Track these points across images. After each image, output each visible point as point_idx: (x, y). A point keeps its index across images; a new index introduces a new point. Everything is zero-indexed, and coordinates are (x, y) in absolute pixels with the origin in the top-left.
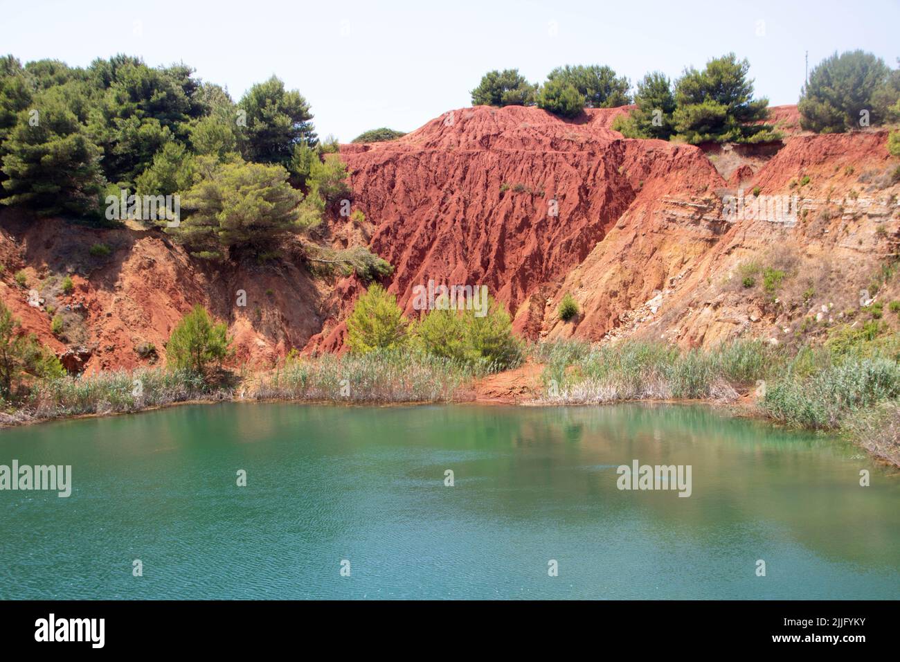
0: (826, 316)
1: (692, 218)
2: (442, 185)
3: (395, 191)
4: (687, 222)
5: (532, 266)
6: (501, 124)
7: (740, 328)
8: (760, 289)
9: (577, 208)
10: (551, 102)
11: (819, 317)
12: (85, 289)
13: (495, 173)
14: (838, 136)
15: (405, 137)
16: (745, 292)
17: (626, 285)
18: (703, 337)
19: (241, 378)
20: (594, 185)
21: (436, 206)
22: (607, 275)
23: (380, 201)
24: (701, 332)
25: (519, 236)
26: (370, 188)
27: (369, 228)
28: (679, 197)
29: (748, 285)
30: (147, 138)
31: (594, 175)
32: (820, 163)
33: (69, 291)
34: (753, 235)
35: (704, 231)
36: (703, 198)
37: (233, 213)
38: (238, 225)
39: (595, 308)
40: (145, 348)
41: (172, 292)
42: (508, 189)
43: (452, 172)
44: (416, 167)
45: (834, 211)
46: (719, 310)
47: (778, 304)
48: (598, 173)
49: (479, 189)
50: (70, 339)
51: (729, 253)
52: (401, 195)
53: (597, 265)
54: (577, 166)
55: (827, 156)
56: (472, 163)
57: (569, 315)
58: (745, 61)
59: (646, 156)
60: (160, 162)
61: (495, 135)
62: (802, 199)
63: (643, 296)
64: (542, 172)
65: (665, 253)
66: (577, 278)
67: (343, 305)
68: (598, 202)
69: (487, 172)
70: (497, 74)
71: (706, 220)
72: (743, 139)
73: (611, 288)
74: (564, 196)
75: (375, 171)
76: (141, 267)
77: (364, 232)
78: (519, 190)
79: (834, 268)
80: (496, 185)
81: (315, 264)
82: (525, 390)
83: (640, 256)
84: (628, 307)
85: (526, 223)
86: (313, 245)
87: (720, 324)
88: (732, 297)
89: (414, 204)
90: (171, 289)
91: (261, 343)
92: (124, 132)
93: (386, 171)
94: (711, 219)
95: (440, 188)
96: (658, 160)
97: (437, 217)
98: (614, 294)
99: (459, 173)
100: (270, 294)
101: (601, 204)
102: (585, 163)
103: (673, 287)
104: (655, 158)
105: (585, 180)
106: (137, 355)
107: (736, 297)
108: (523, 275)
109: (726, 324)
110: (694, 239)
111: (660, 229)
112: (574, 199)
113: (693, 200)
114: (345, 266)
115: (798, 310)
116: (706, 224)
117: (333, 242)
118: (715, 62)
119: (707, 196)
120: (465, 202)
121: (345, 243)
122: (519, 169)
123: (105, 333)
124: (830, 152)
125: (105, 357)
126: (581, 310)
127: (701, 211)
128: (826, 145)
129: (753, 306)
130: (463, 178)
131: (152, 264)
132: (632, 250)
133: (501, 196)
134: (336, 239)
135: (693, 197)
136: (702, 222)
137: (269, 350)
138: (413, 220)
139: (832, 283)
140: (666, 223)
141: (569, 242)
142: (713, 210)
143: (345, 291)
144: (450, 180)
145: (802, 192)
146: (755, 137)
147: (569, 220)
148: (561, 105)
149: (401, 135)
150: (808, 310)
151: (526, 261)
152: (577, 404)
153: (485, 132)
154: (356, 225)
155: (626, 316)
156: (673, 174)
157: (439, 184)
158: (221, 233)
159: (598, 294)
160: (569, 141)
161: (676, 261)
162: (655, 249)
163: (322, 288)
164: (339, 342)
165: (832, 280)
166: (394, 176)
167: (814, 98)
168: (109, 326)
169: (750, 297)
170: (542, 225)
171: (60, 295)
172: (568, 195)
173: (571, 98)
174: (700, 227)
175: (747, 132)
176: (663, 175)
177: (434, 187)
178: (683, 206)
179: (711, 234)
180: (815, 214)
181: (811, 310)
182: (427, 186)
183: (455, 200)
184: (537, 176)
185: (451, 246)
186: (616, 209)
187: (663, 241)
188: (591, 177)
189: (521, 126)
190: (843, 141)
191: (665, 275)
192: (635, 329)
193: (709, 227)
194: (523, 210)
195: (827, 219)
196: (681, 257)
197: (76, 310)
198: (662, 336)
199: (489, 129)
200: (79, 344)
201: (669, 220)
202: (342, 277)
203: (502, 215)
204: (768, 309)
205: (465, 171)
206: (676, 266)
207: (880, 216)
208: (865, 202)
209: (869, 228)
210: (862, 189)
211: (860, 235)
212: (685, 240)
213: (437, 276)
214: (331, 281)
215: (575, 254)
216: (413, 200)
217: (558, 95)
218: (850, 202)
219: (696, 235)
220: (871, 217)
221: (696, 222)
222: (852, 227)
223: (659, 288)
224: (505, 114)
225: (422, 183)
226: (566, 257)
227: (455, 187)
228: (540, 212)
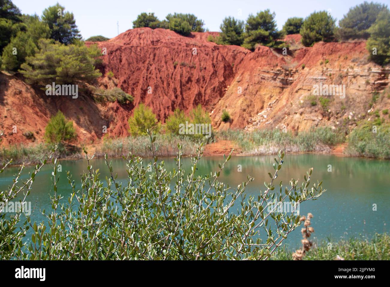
0: (353, 117)
1: (273, 78)
2: (145, 62)
3: (122, 63)
4: (270, 79)
5: (199, 98)
6: (157, 36)
7: (316, 122)
8: (320, 106)
9: (213, 73)
10: (177, 28)
11: (350, 117)
13: (169, 57)
14: (336, 43)
15: (109, 41)
16: (313, 108)
17: (248, 106)
18: (298, 127)
19: (81, 148)
20: (217, 64)
21: (145, 71)
22: (240, 102)
23: (117, 68)
24: (297, 125)
25: (187, 85)
26: (111, 61)
27: (116, 81)
28: (266, 68)
29: (314, 105)
31: (217, 59)
32: (330, 54)
34: (307, 84)
35: (278, 83)
38: (66, 74)
39: (238, 116)
40: (29, 134)
41: (33, 107)
42: (177, 64)
43: (148, 56)
44: (131, 53)
45: (344, 74)
46: (303, 115)
47: (330, 113)
48: (219, 58)
49: (163, 63)
51: (297, 92)
52: (126, 66)
53: (230, 98)
54: (207, 55)
55: (332, 52)
56: (157, 52)
57: (226, 119)
58: (274, 13)
59: (233, 52)
60: (15, 41)
61: (156, 41)
62: (327, 69)
63: (256, 111)
64: (192, 57)
65: (262, 92)
66: (222, 104)
67: (116, 115)
68: (221, 72)
69: (165, 56)
70: (146, 14)
71: (279, 79)
72: (276, 47)
73: (243, 108)
74: (205, 68)
75: (111, 53)
76: (15, 94)
77: (114, 82)
78: (183, 65)
79: (351, 97)
80: (171, 62)
81: (95, 96)
83: (251, 94)
84: (251, 116)
85: (189, 80)
86: (92, 87)
87: (306, 121)
88: (308, 110)
89: (133, 70)
90: (32, 105)
91: (85, 132)
93: (117, 54)
94: (281, 78)
95: (143, 63)
96: (238, 54)
97: (147, 76)
98: (244, 110)
99: (152, 56)
100: (82, 109)
102: (211, 53)
103: (271, 107)
104: (237, 53)
105: (213, 60)
106: (25, 137)
107: (310, 110)
108: (196, 102)
109: (309, 121)
110: (275, 87)
111: (258, 82)
112: (212, 70)
113: (272, 70)
114: (112, 97)
115: (339, 115)
116: (279, 80)
117: (100, 86)
119: (278, 68)
120: (158, 69)
121: (106, 87)
122: (181, 55)
123: (6, 126)
124: (333, 50)
126: (231, 117)
127: (276, 75)
128: (331, 47)
129: (318, 114)
130: (154, 59)
131: (20, 92)
132: (248, 91)
133: (175, 67)
134: (101, 84)
135: (272, 68)
136: (277, 79)
137: (89, 135)
138: (135, 77)
139: (351, 104)
140: (260, 79)
141: (214, 88)
142: (282, 74)
143: (115, 108)
144: (148, 60)
145: (327, 66)
147: (211, 79)
148: (181, 29)
149: (108, 39)
151: (196, 96)
153: (151, 39)
154: (110, 79)
155: (251, 120)
156: (260, 59)
157: (143, 61)
158: (57, 78)
159: (238, 110)
160: (193, 45)
161: (268, 96)
162: (257, 91)
163: (102, 109)
164: (121, 132)
165: (351, 102)
166: (121, 56)
169: (317, 109)
170: (198, 81)
172: (207, 68)
173: (186, 27)
174: (276, 82)
175: (277, 43)
177: (141, 62)
178: (268, 72)
179: (281, 84)
180: (335, 75)
181: (345, 114)
182: (137, 61)
183: (154, 68)
184: (190, 59)
185: (159, 89)
186: (229, 75)
187: (260, 88)
188: (215, 60)
189: (168, 37)
190: (338, 46)
191: (263, 102)
192: (258, 125)
193: (281, 82)
194: (187, 74)
195: (341, 77)
196: (270, 95)
198: (277, 127)
199: (153, 38)
201: (262, 78)
202: (110, 102)
203: (179, 76)
204: (326, 115)
205: (155, 55)
206: (268, 98)
207: (365, 76)
208: (357, 70)
209: (362, 81)
210: (355, 65)
211: (358, 84)
212: (270, 87)
213: (157, 102)
214: (104, 104)
215: (217, 93)
216: (132, 68)
217: (180, 25)
218: (350, 70)
219: (275, 85)
220: (361, 76)
221: (275, 79)
222: (354, 80)
223: (262, 108)
224: (158, 32)
225: (135, 61)
226: (214, 95)
227: (152, 63)
228: (196, 75)
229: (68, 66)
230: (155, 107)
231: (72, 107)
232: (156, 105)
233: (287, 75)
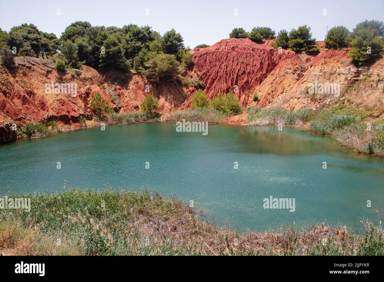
0: (329, 102)
1: (293, 73)
2: (220, 61)
3: (206, 62)
4: (291, 74)
5: (246, 85)
6: (238, 43)
7: (305, 105)
9: (259, 69)
10: (252, 37)
11: (327, 103)
12: (120, 89)
13: (236, 58)
14: (335, 50)
15: (210, 47)
17: (273, 91)
18: (294, 107)
19: (162, 115)
20: (264, 62)
21: (218, 67)
22: (267, 88)
23: (202, 65)
24: (294, 106)
25: (242, 76)
26: (199, 61)
27: (199, 73)
28: (289, 66)
29: (307, 93)
30: (137, 47)
31: (265, 59)
32: (330, 58)
33: (115, 90)
34: (310, 78)
35: (296, 76)
36: (296, 67)
37: (161, 68)
38: (162, 72)
39: (263, 98)
40: (136, 106)
42: (239, 62)
43: (223, 57)
44: (213, 55)
45: (333, 72)
46: (299, 99)
47: (316, 98)
48: (266, 59)
49: (231, 62)
50: (116, 103)
51: (303, 83)
52: (208, 64)
53: (264, 86)
54: (260, 56)
55: (332, 56)
56: (229, 55)
57: (256, 99)
58: (310, 27)
60: (141, 53)
61: (236, 47)
62: (324, 68)
63: (277, 95)
64: (249, 58)
65: (284, 82)
66: (258, 89)
67: (191, 95)
68: (265, 67)
69: (233, 57)
70: (237, 29)
71: (297, 73)
72: (308, 50)
73: (268, 92)
74: (256, 65)
75: (201, 56)
76: (135, 83)
77: (197, 74)
78: (242, 63)
80: (236, 61)
81: (183, 83)
82: (242, 121)
83: (277, 83)
84: (273, 98)
85: (244, 73)
86: (183, 77)
87: (299, 104)
88: (303, 96)
89: (212, 66)
90: (143, 90)
91: (167, 105)
92: (131, 46)
93: (204, 57)
94: (298, 73)
95: (219, 62)
96: (283, 55)
97: (218, 70)
98: (269, 94)
99: (225, 57)
100: (170, 91)
101: (266, 67)
102: (262, 55)
103: (286, 92)
105: (262, 60)
106: (133, 108)
107: (304, 96)
108: (243, 88)
109: (301, 104)
111: (283, 75)
112: (258, 66)
113: (293, 67)
114: (192, 84)
115: (321, 101)
116: (296, 74)
117: (188, 77)
118: (301, 27)
119: (297, 66)
120: (227, 66)
121: (192, 77)
122: (243, 57)
123: (125, 101)
125: (125, 108)
126: (259, 98)
127: (295, 70)
128: (332, 53)
129: (309, 99)
130: (226, 59)
131: (138, 82)
132: (275, 81)
133: (237, 64)
134: (189, 76)
136: (295, 74)
137: (170, 107)
138: (211, 71)
140: (285, 73)
141: (257, 79)
142: (299, 70)
143: (191, 91)
144: (223, 60)
145: (325, 66)
146: (312, 49)
147: (257, 72)
148: (255, 38)
149: (209, 46)
150: (324, 100)
151: (244, 84)
152: (257, 125)
153: (233, 46)
154: (195, 72)
155: (272, 100)
156: (287, 60)
157: (219, 61)
158: (157, 74)
159: (264, 94)
160: (257, 49)
161: (287, 85)
162: (282, 81)
163: (185, 90)
164: (189, 106)
166: (206, 58)
167: (329, 39)
168: (126, 100)
169: (308, 96)
170: (249, 73)
171: (113, 91)
173: (258, 37)
174: (295, 75)
175: (310, 48)
176: (285, 60)
177: (218, 61)
178: (290, 69)
179: (298, 77)
180: (328, 73)
181: (325, 101)
182: (216, 61)
183: (224, 65)
184: (248, 59)
185: (222, 79)
186: (271, 69)
187: (284, 79)
188: (264, 60)
189: (244, 44)
190: (337, 52)
191: (284, 89)
192: (275, 104)
193: (297, 75)
194: (243, 69)
195: (331, 74)
196: (289, 84)
197: (118, 95)
198: (283, 107)
199: (234, 45)
200: (118, 104)
201: (286, 73)
202: (191, 87)
203: (238, 70)
204: (313, 100)
205: (227, 57)
206: (287, 86)
207: (346, 74)
208: (342, 70)
209: (343, 77)
210: (341, 66)
211: (340, 79)
212: (290, 79)
213: (218, 87)
214: (187, 88)
215: (258, 82)
216: (212, 65)
217: (255, 36)
218: (338, 70)
219: (294, 78)
220: (343, 74)
221: (294, 74)
222: (338, 77)
223: (282, 93)
224: (239, 41)
225: (214, 60)
226: (255, 83)
227: (224, 61)
228: (249, 69)
229: (161, 67)
230: (215, 90)
231: (165, 90)
232: (217, 89)
233: (302, 71)
